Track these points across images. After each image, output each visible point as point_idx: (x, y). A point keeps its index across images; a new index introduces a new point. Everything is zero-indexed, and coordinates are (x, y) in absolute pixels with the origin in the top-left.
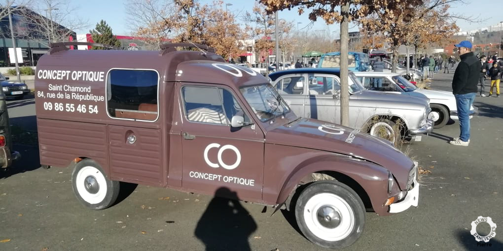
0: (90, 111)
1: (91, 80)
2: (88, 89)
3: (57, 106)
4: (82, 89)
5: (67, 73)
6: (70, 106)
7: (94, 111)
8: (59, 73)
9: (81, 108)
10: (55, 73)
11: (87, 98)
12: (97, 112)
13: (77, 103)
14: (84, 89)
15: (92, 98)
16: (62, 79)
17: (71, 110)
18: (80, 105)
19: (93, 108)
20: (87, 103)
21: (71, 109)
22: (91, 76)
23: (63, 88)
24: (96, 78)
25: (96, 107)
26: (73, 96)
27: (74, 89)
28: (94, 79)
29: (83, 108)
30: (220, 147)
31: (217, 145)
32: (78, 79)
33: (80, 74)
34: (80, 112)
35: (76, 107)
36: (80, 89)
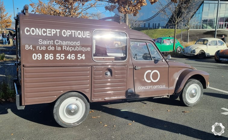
0: (78, 58)
1: (80, 36)
2: (78, 43)
3: (47, 56)
4: (72, 43)
5: (56, 32)
6: (60, 56)
7: (82, 58)
8: (49, 31)
9: (71, 57)
10: (44, 30)
11: (77, 49)
12: (84, 58)
13: (66, 53)
14: (74, 43)
15: (80, 49)
16: (52, 35)
17: (61, 59)
18: (69, 55)
19: (81, 56)
20: (76, 53)
21: (61, 57)
22: (79, 34)
23: (54, 42)
24: (84, 35)
25: (84, 55)
26: (63, 48)
27: (65, 43)
28: (82, 36)
29: (72, 57)
30: (151, 72)
31: (150, 71)
32: (68, 36)
33: (69, 32)
34: (70, 59)
35: (66, 56)
36: (70, 43)
